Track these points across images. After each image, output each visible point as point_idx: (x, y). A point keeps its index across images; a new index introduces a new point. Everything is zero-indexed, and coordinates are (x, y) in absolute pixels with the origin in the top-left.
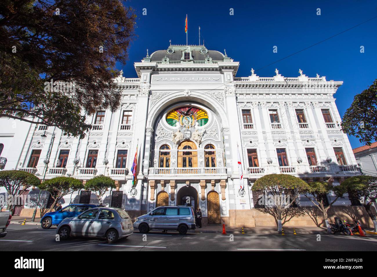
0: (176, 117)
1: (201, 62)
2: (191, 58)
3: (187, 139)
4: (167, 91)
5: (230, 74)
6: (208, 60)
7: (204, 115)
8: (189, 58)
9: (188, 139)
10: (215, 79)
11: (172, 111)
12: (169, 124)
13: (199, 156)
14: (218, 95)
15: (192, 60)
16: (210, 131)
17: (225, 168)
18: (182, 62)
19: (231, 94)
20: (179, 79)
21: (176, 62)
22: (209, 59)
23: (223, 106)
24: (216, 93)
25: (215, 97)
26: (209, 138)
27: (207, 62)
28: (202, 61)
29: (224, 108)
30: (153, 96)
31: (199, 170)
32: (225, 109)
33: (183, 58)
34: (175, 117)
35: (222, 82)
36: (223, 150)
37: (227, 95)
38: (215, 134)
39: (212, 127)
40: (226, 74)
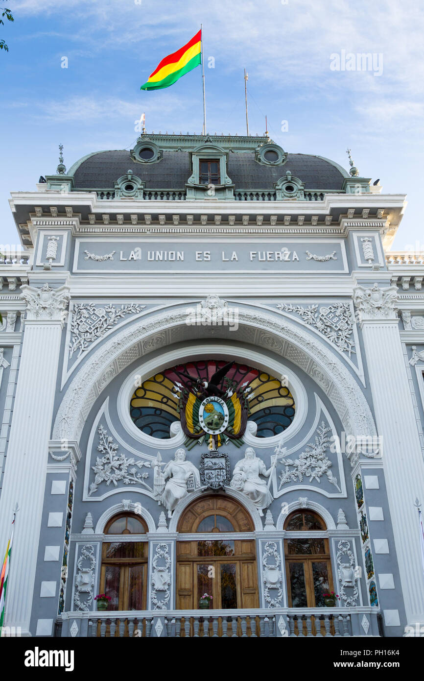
0: (170, 403)
1: (263, 195)
2: (226, 180)
3: (214, 490)
4: (137, 302)
5: (373, 237)
6: (289, 189)
7: (276, 393)
8: (216, 180)
9: (217, 491)
10: (315, 256)
11: (154, 377)
12: (141, 428)
13: (262, 560)
14: (331, 315)
15: (229, 188)
16: (303, 455)
17: (376, 610)
18: (190, 194)
19: (379, 315)
20: (181, 255)
21: (168, 194)
22: (290, 184)
23: (351, 359)
24: (324, 311)
25: (319, 324)
26: (302, 483)
27: (287, 193)
28: (266, 191)
29: (357, 366)
30: (83, 319)
31: (266, 619)
32: (360, 372)
33: (194, 179)
34: (165, 400)
35: (343, 269)
36: (360, 534)
37: (362, 316)
38: (324, 468)
39: (308, 442)
40: (359, 238)
